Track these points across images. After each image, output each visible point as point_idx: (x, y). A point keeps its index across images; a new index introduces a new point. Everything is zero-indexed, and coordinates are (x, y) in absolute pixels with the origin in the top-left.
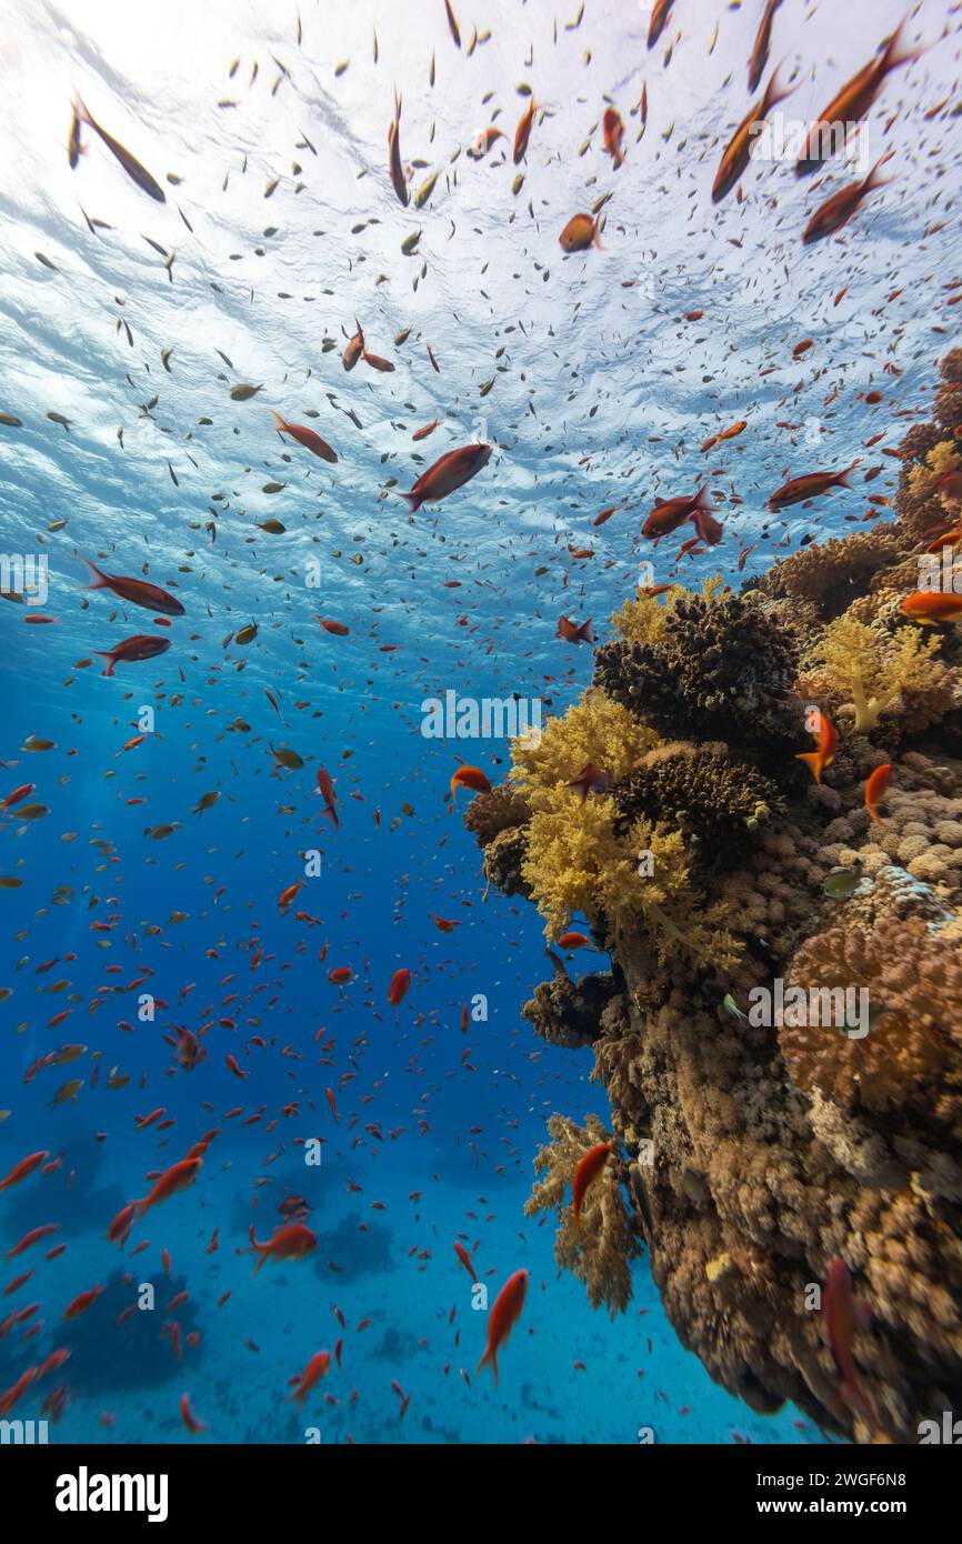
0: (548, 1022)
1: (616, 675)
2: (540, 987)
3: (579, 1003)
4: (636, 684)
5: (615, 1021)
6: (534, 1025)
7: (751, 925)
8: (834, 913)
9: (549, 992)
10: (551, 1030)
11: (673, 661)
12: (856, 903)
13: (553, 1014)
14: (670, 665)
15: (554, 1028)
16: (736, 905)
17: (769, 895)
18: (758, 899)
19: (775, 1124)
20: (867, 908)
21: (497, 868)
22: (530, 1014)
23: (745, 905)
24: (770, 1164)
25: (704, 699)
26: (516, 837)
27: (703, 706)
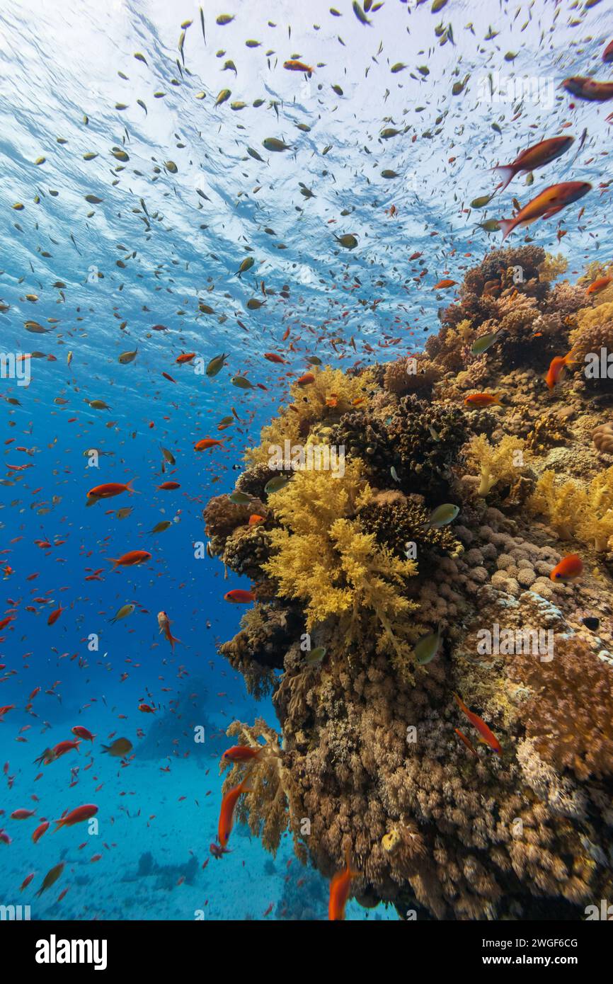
0: (241, 658)
1: (356, 437)
2: (240, 633)
3: (269, 647)
4: (373, 447)
5: (296, 661)
6: (229, 660)
7: (439, 619)
8: (493, 617)
9: (246, 639)
10: (243, 664)
11: (392, 434)
12: (508, 612)
13: (247, 653)
14: (390, 436)
15: (245, 663)
16: (428, 604)
17: (447, 598)
18: (442, 602)
19: (445, 748)
20: (518, 617)
21: (236, 556)
22: (227, 653)
23: (434, 605)
24: (444, 777)
25: (415, 466)
26: (254, 535)
27: (413, 470)
